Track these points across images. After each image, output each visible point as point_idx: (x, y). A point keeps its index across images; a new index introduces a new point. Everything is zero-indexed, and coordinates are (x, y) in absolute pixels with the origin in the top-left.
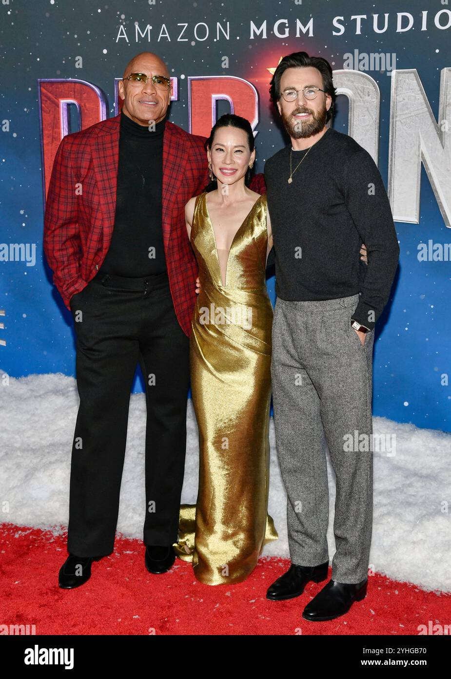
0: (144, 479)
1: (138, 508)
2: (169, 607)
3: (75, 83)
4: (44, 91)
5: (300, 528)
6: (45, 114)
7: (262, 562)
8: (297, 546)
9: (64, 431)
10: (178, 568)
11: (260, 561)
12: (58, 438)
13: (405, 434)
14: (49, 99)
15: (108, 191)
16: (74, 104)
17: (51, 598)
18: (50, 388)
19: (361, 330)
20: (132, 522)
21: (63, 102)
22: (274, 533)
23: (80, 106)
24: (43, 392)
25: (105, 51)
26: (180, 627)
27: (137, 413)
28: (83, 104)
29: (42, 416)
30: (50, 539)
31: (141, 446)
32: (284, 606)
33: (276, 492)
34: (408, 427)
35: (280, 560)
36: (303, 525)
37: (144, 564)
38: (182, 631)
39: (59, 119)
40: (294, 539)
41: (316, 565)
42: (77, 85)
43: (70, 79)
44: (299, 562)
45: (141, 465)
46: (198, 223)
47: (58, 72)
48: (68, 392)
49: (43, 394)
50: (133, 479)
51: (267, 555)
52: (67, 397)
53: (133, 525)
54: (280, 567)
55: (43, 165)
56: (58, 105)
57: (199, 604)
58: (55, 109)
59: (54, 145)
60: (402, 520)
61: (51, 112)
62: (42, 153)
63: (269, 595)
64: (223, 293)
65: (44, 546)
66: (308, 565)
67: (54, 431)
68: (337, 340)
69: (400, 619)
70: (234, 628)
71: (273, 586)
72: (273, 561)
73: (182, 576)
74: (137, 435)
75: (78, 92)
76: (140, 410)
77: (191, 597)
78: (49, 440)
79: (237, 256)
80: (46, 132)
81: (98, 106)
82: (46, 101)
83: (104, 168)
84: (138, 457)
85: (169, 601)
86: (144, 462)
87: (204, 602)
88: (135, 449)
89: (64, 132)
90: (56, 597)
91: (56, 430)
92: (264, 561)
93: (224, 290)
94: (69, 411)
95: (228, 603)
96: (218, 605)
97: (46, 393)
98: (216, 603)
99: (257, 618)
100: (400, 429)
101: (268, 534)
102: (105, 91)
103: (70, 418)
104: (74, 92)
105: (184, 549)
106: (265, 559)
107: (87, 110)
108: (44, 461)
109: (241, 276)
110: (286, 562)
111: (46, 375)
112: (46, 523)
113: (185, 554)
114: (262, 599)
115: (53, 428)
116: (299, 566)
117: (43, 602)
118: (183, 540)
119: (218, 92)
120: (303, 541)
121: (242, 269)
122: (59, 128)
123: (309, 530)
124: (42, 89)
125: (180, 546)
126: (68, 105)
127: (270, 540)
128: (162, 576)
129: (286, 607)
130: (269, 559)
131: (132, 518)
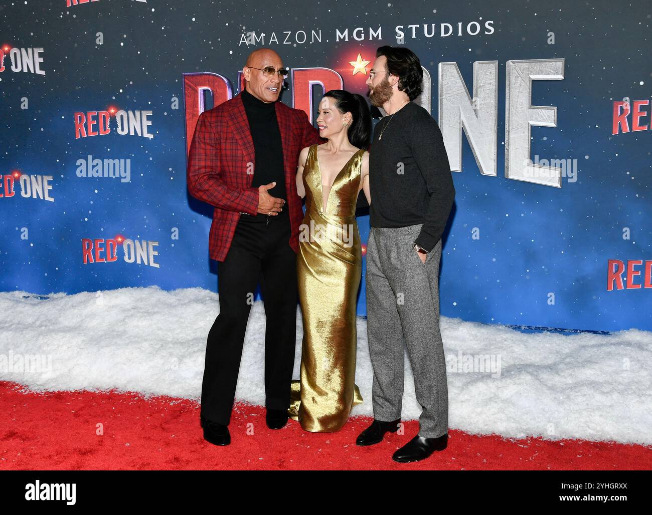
0: (264, 362)
1: (259, 383)
2: (285, 452)
3: (209, 75)
4: (187, 81)
5: (381, 394)
6: (188, 98)
7: (352, 420)
8: (378, 406)
9: (204, 329)
10: (290, 425)
11: (350, 419)
12: (198, 334)
13: (455, 325)
14: (190, 87)
15: (248, 145)
16: (209, 90)
17: (198, 446)
18: (192, 298)
19: (421, 251)
20: (255, 394)
21: (201, 89)
22: (360, 398)
23: (212, 91)
24: (188, 301)
25: (231, 52)
26: (293, 465)
27: (257, 315)
28: (215, 90)
29: (187, 319)
30: (196, 406)
31: (261, 338)
32: (369, 449)
33: (361, 369)
34: (456, 320)
35: (365, 418)
36: (383, 392)
37: (265, 423)
38: (295, 468)
39: (198, 101)
40: (376, 402)
41: (392, 420)
42: (211, 76)
43: (206, 72)
44: (380, 418)
45: (261, 352)
46: (309, 165)
47: (197, 68)
48: (206, 301)
49: (187, 303)
50: (256, 362)
51: (355, 414)
52: (205, 304)
53: (257, 395)
54: (365, 423)
55: (186, 134)
56: (197, 91)
57: (307, 450)
58: (194, 94)
59: (194, 120)
60: (453, 386)
61: (192, 97)
62: (185, 126)
63: (358, 442)
64: (323, 217)
65: (191, 411)
66: (386, 421)
67: (196, 329)
68: (404, 258)
69: (452, 455)
70: (333, 465)
71: (361, 436)
72: (360, 419)
73: (293, 430)
74: (258, 331)
75: (211, 81)
76: (259, 313)
77: (301, 444)
78: (193, 336)
79: (336, 192)
80: (188, 111)
81: (226, 91)
82: (188, 89)
83: (240, 130)
84: (259, 347)
85: (285, 448)
86: (263, 350)
87: (310, 447)
88: (256, 341)
89: (201, 110)
90: (202, 446)
91: (198, 328)
92: (354, 419)
93: (325, 215)
94: (207, 314)
95: (328, 448)
96: (320, 450)
97: (190, 302)
98: (319, 449)
99: (350, 458)
100: (451, 322)
101: (356, 400)
102: (231, 80)
103: (208, 319)
104: (209, 82)
105: (294, 412)
106: (354, 418)
107: (218, 94)
108: (190, 350)
109: (338, 206)
110: (369, 419)
111: (189, 289)
112: (192, 395)
113: (295, 415)
114: (353, 445)
115: (196, 327)
116: (380, 422)
117: (193, 449)
118: (294, 406)
119: (314, 79)
120: (383, 403)
121: (339, 201)
122: (198, 108)
123: (388, 397)
124: (186, 80)
125: (292, 410)
126: (204, 91)
127: (357, 404)
128: (279, 431)
129: (371, 449)
130: (357, 418)
131: (255, 390)
